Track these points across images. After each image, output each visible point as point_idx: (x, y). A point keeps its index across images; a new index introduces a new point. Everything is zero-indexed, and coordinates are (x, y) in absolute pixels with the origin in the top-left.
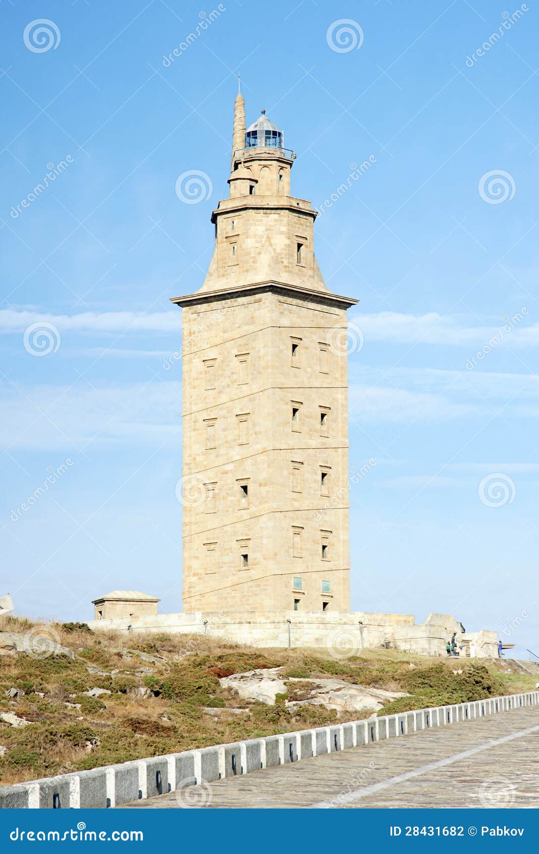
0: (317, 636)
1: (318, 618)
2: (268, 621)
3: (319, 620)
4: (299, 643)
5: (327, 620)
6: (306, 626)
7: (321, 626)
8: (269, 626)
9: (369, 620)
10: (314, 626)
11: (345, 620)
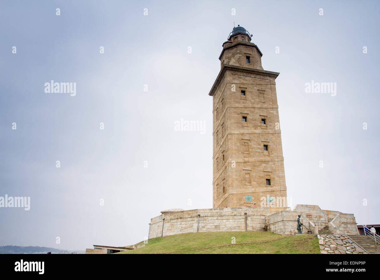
0: (215, 224)
1: (217, 212)
2: (189, 216)
3: (219, 214)
4: (204, 229)
5: (223, 214)
6: (210, 218)
7: (219, 218)
8: (189, 219)
9: (252, 211)
10: (215, 218)
11: (235, 213)
